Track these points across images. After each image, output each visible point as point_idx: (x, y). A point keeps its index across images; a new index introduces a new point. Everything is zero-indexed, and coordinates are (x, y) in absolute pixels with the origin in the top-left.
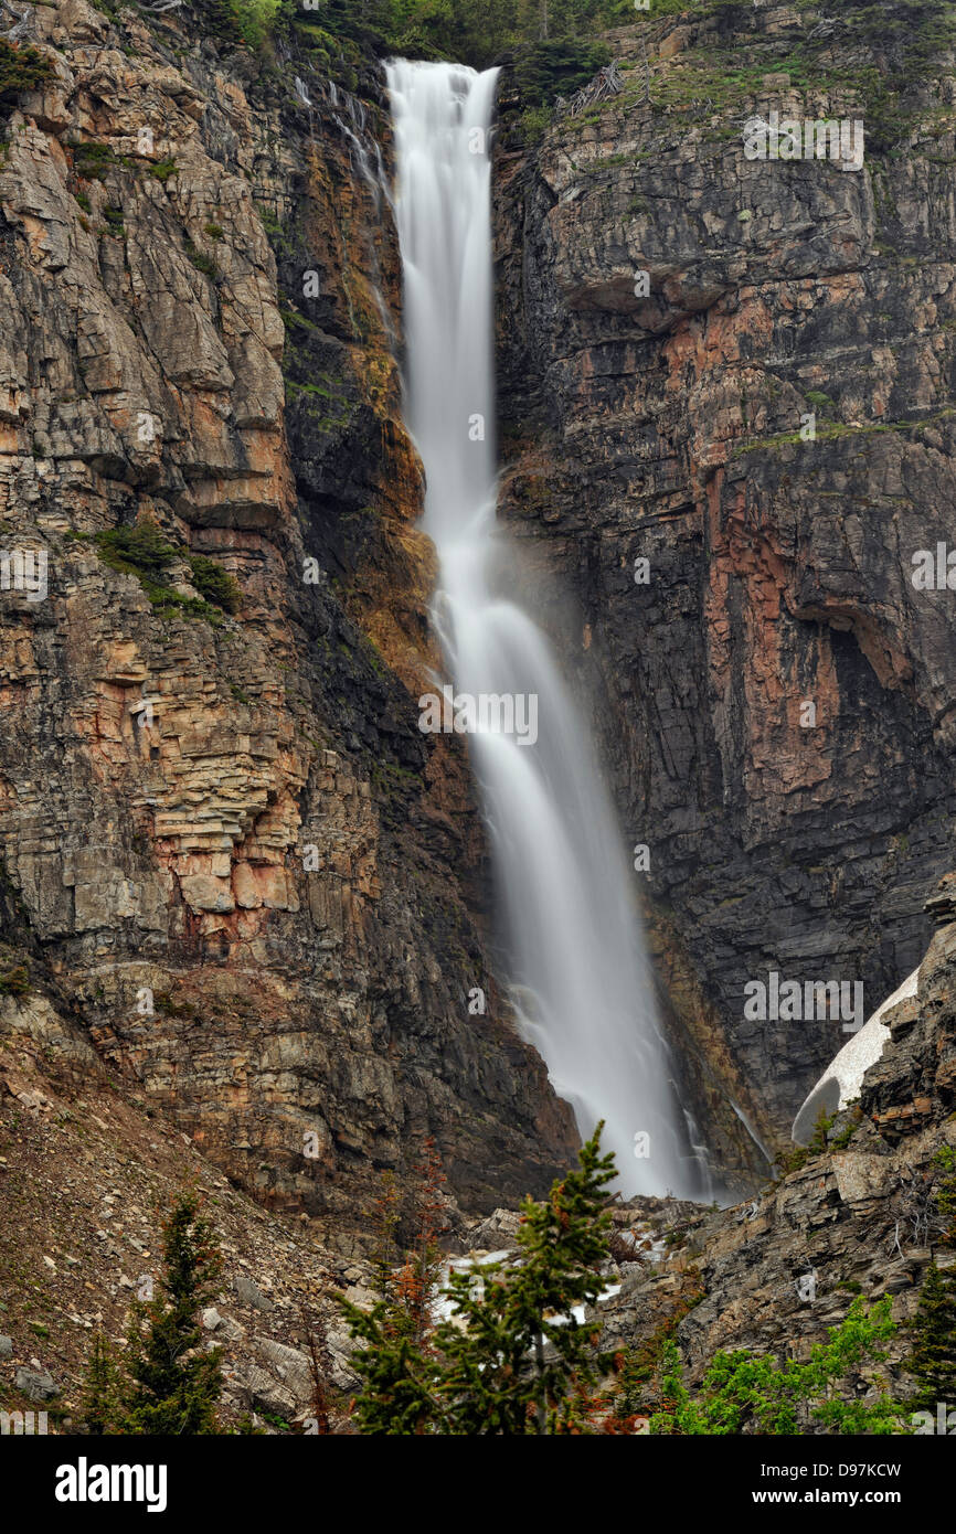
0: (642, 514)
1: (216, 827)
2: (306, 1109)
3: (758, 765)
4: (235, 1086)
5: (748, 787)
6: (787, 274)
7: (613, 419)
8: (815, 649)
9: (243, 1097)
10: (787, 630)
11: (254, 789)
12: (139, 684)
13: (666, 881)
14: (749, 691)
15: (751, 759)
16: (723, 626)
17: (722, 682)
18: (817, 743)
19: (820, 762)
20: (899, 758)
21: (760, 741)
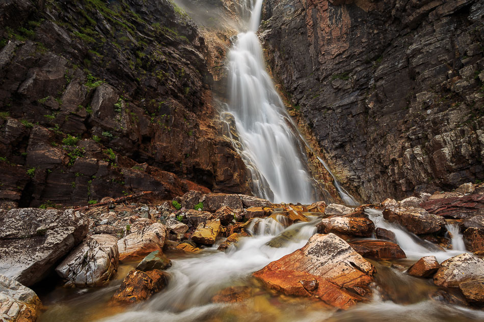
3: (323, 53)
5: (320, 60)
8: (341, 11)
10: (331, 11)
14: (320, 35)
15: (321, 52)
16: (311, 23)
17: (312, 38)
18: (344, 39)
19: (345, 45)
20: (376, 32)
21: (323, 45)
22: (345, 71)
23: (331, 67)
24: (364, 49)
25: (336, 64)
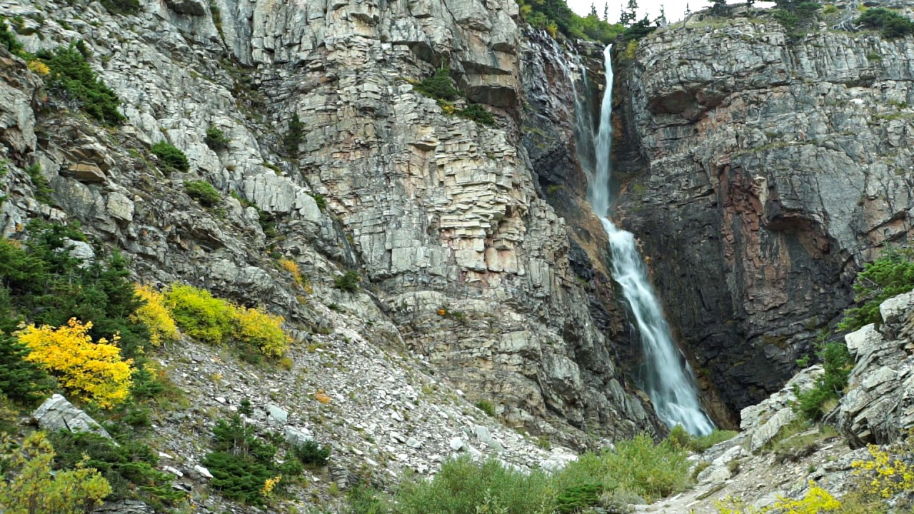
0: (688, 197)
1: (476, 223)
2: (527, 377)
3: (751, 298)
4: (484, 358)
5: (747, 308)
6: (754, 86)
7: (673, 157)
8: (777, 242)
9: (489, 366)
10: (763, 235)
11: (498, 203)
12: (433, 148)
13: (706, 358)
14: (745, 265)
15: (747, 295)
16: (731, 237)
17: (732, 263)
18: (781, 286)
19: (782, 295)
20: (822, 291)
21: (752, 286)
22: (782, 335)
23: (762, 323)
24: (807, 310)
25: (770, 321)
